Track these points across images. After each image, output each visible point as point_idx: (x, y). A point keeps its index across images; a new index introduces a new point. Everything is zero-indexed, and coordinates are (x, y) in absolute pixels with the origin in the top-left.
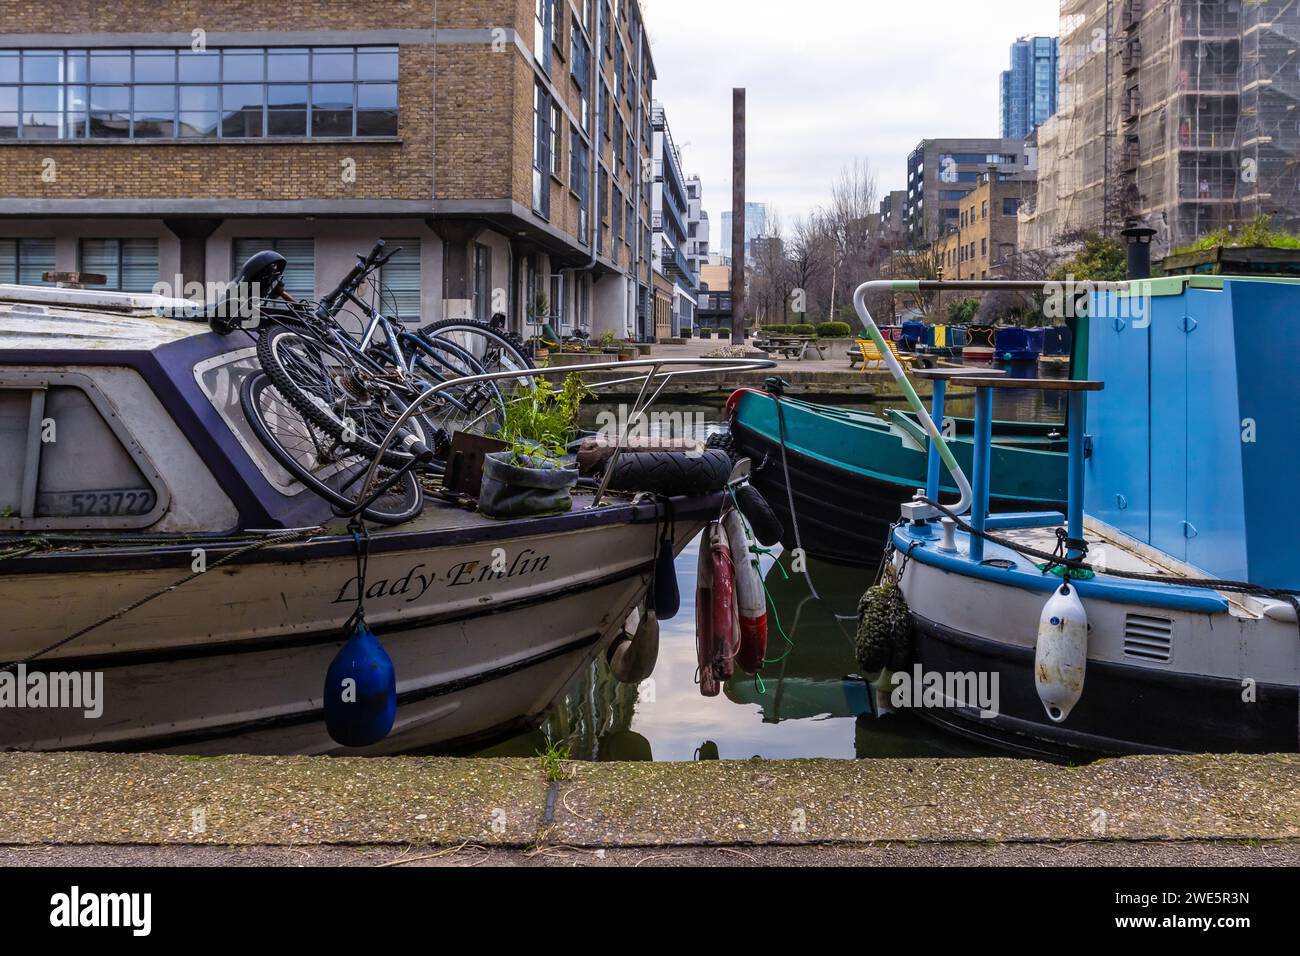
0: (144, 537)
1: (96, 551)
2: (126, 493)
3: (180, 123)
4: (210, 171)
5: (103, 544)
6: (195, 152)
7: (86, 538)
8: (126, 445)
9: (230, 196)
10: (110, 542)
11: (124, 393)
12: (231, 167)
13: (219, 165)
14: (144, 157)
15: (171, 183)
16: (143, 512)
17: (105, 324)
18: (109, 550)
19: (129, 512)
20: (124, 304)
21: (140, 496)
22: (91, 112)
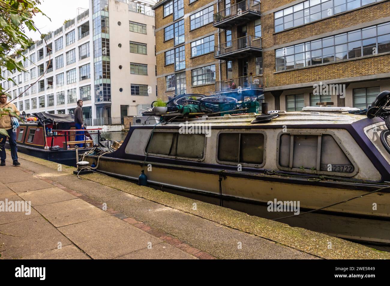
0: (350, 180)
1: (337, 182)
2: (345, 166)
3: (336, 57)
4: (345, 69)
5: (339, 180)
6: (341, 65)
7: (334, 178)
8: (345, 152)
9: (352, 76)
10: (341, 180)
11: (343, 137)
12: (352, 67)
13: (348, 67)
14: (326, 68)
15: (334, 75)
16: (350, 172)
17: (335, 116)
18: (341, 182)
19: (346, 172)
20: (340, 110)
21: (349, 167)
22: (312, 59)
